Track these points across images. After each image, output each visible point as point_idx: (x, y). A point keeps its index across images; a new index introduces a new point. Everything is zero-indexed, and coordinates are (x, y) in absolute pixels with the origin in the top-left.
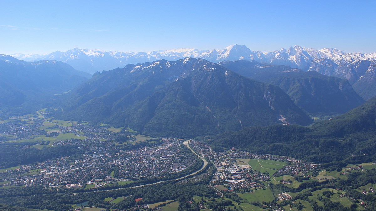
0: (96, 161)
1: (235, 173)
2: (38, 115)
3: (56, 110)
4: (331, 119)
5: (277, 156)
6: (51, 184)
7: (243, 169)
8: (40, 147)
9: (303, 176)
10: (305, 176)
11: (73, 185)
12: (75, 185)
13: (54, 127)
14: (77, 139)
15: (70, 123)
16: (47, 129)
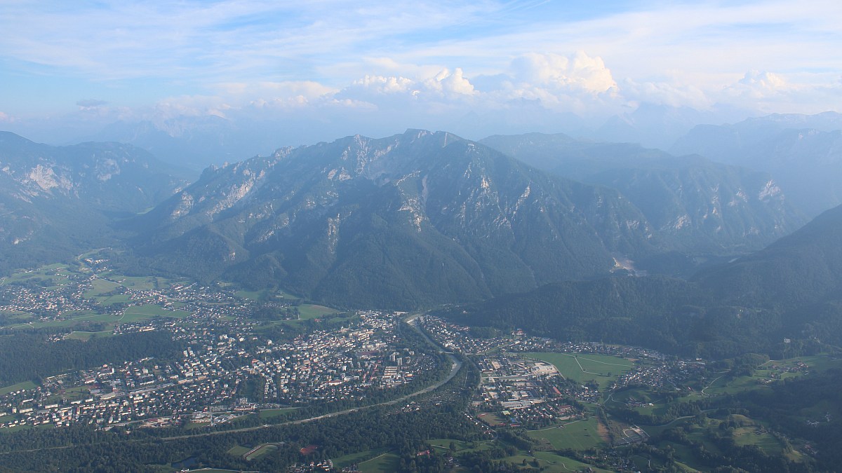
0: (214, 367)
1: (523, 384)
2: (79, 265)
3: (119, 253)
4: (733, 260)
5: (616, 347)
6: (114, 420)
7: (542, 376)
8: (85, 336)
9: (673, 390)
10: (679, 389)
11: (162, 420)
12: (165, 421)
13: (115, 293)
14: (168, 318)
15: (150, 281)
16: (100, 295)
